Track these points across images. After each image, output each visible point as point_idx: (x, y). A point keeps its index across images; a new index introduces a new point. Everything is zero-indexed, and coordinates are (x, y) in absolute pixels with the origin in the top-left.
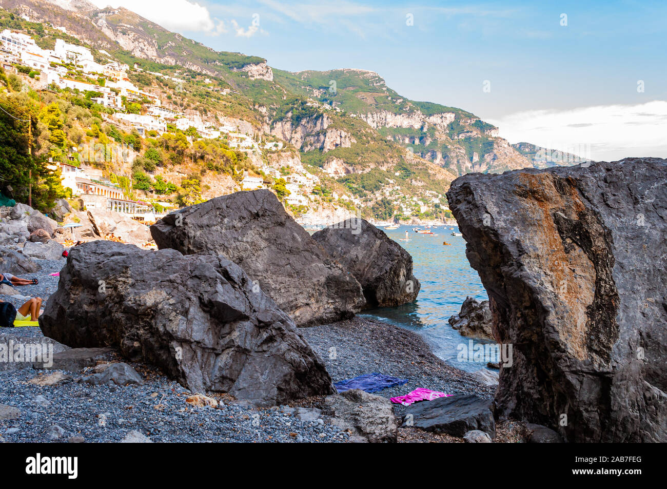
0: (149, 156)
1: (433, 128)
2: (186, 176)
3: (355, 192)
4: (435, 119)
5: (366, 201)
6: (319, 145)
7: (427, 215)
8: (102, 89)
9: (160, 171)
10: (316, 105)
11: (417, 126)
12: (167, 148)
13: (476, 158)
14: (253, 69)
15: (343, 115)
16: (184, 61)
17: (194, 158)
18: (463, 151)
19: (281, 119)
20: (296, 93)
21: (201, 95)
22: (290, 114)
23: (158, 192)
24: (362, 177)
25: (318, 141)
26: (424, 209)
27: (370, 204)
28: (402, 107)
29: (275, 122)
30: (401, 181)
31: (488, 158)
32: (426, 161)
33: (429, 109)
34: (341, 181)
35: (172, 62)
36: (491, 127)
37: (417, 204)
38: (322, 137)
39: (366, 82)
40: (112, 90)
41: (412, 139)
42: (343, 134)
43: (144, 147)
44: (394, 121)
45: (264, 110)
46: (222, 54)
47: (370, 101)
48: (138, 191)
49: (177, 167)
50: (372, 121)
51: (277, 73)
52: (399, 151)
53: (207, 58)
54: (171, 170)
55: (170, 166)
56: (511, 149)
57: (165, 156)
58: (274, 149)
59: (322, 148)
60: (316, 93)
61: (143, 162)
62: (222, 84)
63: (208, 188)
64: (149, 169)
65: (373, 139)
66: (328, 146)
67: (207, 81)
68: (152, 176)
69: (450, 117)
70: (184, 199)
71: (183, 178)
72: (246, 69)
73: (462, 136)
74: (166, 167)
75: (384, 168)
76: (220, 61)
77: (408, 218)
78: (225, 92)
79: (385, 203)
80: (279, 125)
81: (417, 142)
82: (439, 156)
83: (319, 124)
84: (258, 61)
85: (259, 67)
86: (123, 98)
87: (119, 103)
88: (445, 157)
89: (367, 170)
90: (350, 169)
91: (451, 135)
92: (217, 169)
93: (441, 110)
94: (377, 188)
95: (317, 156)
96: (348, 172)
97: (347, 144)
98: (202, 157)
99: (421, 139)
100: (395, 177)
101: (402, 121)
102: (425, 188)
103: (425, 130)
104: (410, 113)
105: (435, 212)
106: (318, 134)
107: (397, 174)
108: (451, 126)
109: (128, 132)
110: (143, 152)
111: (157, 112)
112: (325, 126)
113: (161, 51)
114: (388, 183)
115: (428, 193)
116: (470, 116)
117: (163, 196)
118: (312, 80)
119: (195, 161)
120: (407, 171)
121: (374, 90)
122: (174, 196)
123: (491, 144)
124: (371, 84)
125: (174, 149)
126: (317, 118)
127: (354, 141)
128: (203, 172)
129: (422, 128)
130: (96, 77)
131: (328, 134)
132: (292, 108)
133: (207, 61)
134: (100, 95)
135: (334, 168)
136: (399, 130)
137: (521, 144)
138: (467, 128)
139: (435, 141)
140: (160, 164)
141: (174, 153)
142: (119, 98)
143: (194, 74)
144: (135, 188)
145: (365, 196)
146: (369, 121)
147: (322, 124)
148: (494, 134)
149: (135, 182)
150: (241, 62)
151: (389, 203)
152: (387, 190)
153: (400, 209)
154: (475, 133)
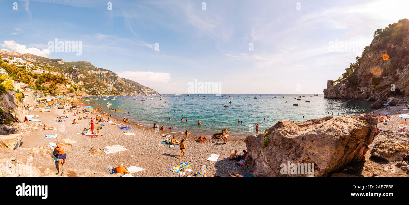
0: (40, 80)
1: (103, 74)
2: (51, 85)
3: (86, 88)
4: (103, 72)
5: (89, 90)
6: (76, 78)
7: (104, 94)
8: (25, 66)
9: (43, 84)
10: (75, 68)
11: (99, 73)
12: (45, 77)
13: (113, 81)
14: (59, 62)
15: (82, 71)
16: (43, 62)
17: (53, 80)
18: (110, 79)
19: (67, 72)
20: (70, 66)
21: (48, 68)
22: (69, 71)
23: (43, 90)
24: (88, 85)
25: (76, 77)
26: (103, 92)
27: (90, 91)
28: (96, 69)
29: (65, 73)
30: (97, 86)
31: (116, 81)
32: (102, 81)
33: (102, 70)
34: (83, 86)
35: (40, 62)
36: (116, 74)
37: (101, 91)
38: (77, 76)
39: (87, 64)
40: (28, 66)
41: (98, 76)
42: (83, 75)
43: (38, 78)
44: (94, 72)
45: (63, 70)
46: (51, 59)
47: (88, 68)
48: (38, 90)
49: (48, 83)
50: (89, 72)
51: (65, 62)
52: (96, 79)
53: (48, 60)
54: (46, 84)
55: (46, 82)
56: (120, 79)
57: (45, 79)
58: (67, 79)
59: (77, 78)
60: (75, 66)
61: (39, 82)
62: (52, 65)
63: (57, 88)
64: (40, 83)
65: (90, 76)
66: (79, 78)
67: (48, 65)
68: (41, 85)
69: (107, 72)
70: (51, 91)
71: (50, 86)
72: (57, 62)
73: (110, 76)
74: (45, 83)
75: (93, 83)
76: (51, 61)
77: (100, 95)
78: (53, 67)
79: (94, 91)
80: (66, 73)
81: (99, 77)
82: (105, 80)
83: (76, 73)
84: (60, 60)
85: (61, 61)
86: (31, 67)
87: (30, 68)
88: (106, 80)
89: (89, 83)
90: (85, 83)
91: (107, 76)
92: (60, 82)
93: (105, 70)
94: (92, 87)
95: (76, 80)
96: (84, 84)
97: (84, 77)
98: (55, 79)
99: (100, 76)
100: (96, 85)
101: (96, 72)
102: (103, 87)
103: (101, 74)
104: (98, 70)
105: (106, 93)
106: (76, 75)
107: (96, 84)
108: (107, 74)
109: (34, 74)
110: (38, 79)
111: (40, 70)
112: (78, 73)
113: (37, 60)
114: (94, 86)
115: (104, 88)
116: (111, 72)
117: (45, 91)
118: (73, 64)
119: (53, 81)
120: (98, 84)
121: (89, 65)
122: (48, 91)
123: (116, 78)
124: (88, 64)
125: (47, 78)
126: (76, 72)
127: (85, 76)
128: (56, 84)
129: (100, 74)
130: (24, 64)
131: (79, 75)
132: (69, 70)
133: (48, 61)
134: (25, 67)
135: (81, 83)
136: (95, 74)
137: (122, 78)
138: (111, 74)
139: (104, 77)
140: (43, 82)
141: (47, 79)
142: (30, 67)
143: (45, 64)
144: (37, 89)
145: (89, 89)
146: (88, 72)
147: (77, 73)
148: (117, 76)
149: (37, 88)
150: (56, 61)
151: (95, 91)
152: (94, 88)
153: (98, 92)
154: (112, 75)
